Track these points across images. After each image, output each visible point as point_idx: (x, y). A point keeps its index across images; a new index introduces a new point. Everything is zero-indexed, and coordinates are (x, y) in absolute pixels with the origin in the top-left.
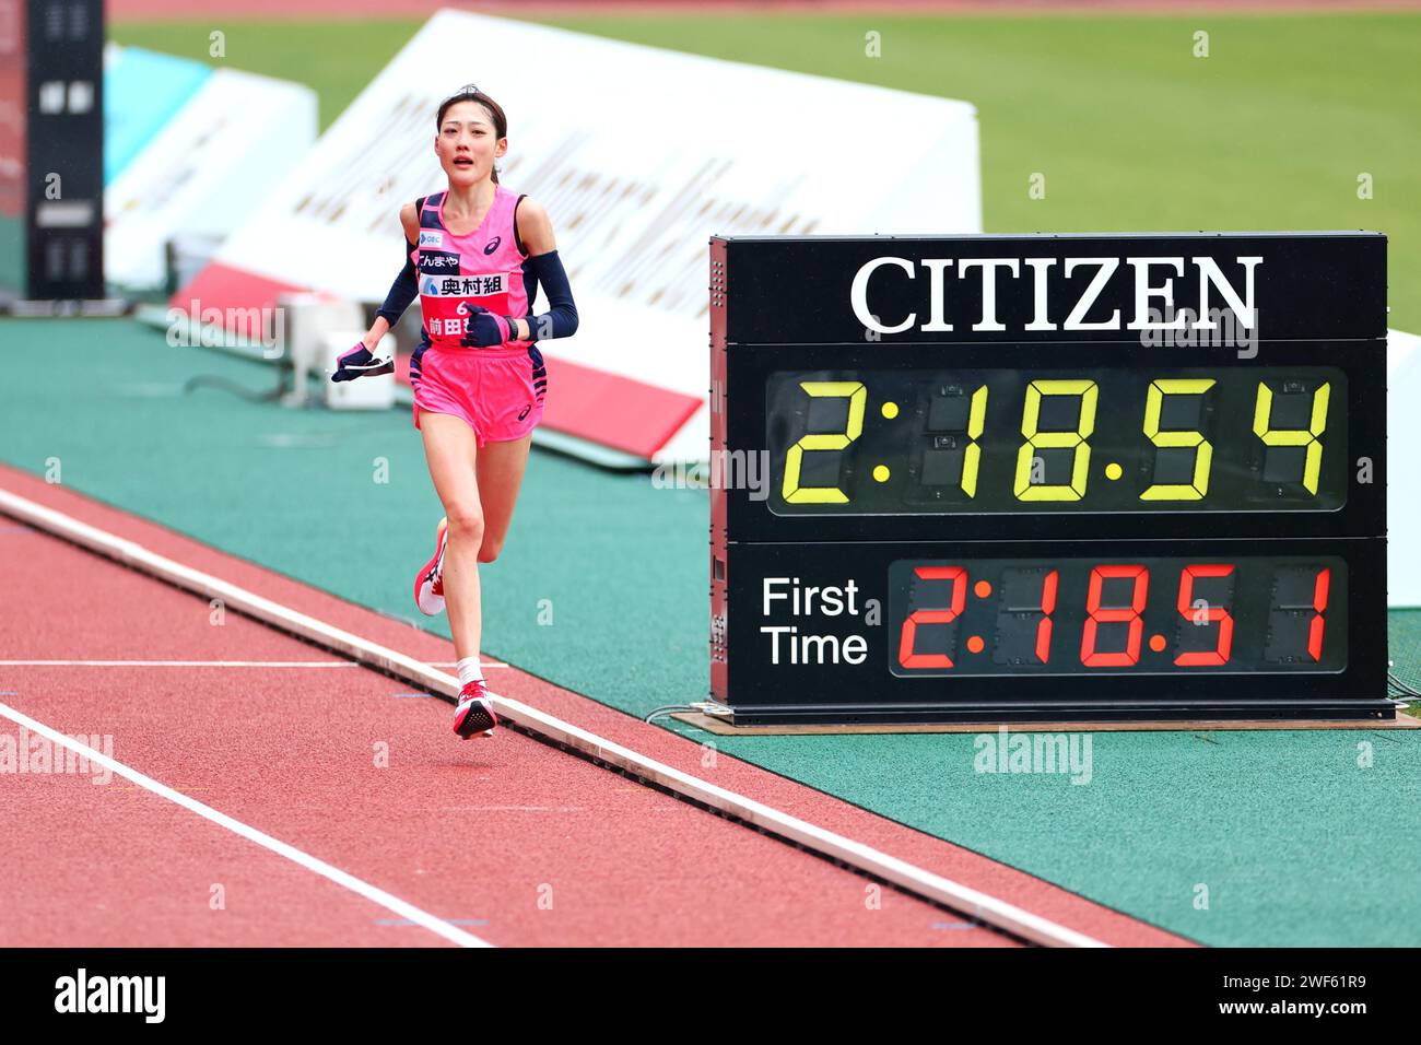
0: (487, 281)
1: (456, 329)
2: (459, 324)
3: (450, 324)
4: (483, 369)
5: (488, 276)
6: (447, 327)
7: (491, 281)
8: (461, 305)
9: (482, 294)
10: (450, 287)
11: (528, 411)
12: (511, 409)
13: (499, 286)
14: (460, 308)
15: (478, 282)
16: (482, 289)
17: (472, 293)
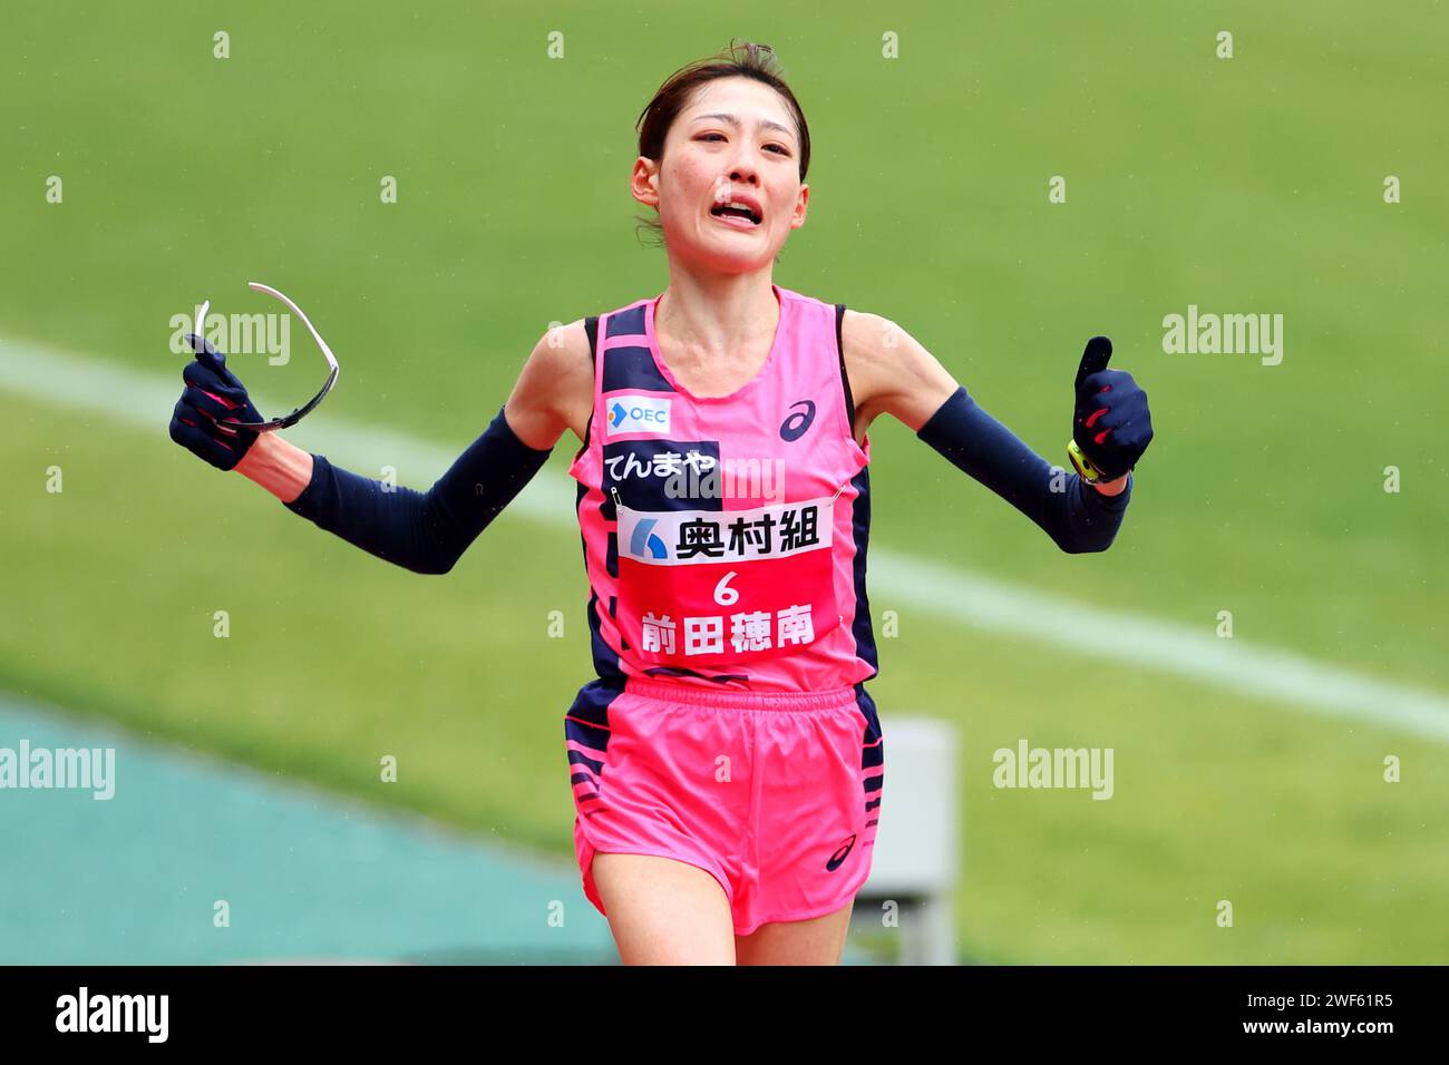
0: (787, 519)
1: (711, 642)
2: (719, 631)
3: (696, 628)
4: (761, 738)
5: (790, 507)
6: (690, 636)
7: (798, 518)
8: (725, 581)
9: (777, 553)
10: (696, 541)
11: (849, 849)
12: (811, 841)
13: (813, 531)
14: (721, 589)
15: (767, 522)
16: (777, 539)
17: (752, 552)
